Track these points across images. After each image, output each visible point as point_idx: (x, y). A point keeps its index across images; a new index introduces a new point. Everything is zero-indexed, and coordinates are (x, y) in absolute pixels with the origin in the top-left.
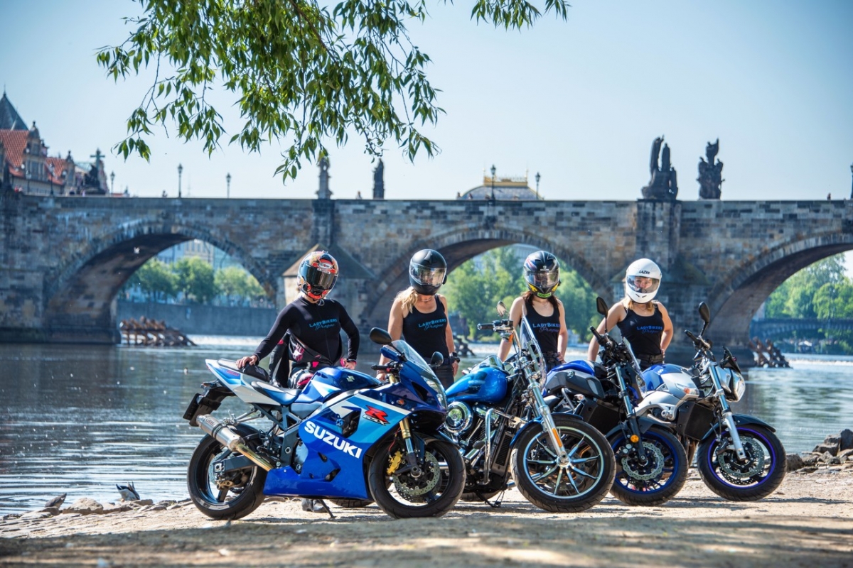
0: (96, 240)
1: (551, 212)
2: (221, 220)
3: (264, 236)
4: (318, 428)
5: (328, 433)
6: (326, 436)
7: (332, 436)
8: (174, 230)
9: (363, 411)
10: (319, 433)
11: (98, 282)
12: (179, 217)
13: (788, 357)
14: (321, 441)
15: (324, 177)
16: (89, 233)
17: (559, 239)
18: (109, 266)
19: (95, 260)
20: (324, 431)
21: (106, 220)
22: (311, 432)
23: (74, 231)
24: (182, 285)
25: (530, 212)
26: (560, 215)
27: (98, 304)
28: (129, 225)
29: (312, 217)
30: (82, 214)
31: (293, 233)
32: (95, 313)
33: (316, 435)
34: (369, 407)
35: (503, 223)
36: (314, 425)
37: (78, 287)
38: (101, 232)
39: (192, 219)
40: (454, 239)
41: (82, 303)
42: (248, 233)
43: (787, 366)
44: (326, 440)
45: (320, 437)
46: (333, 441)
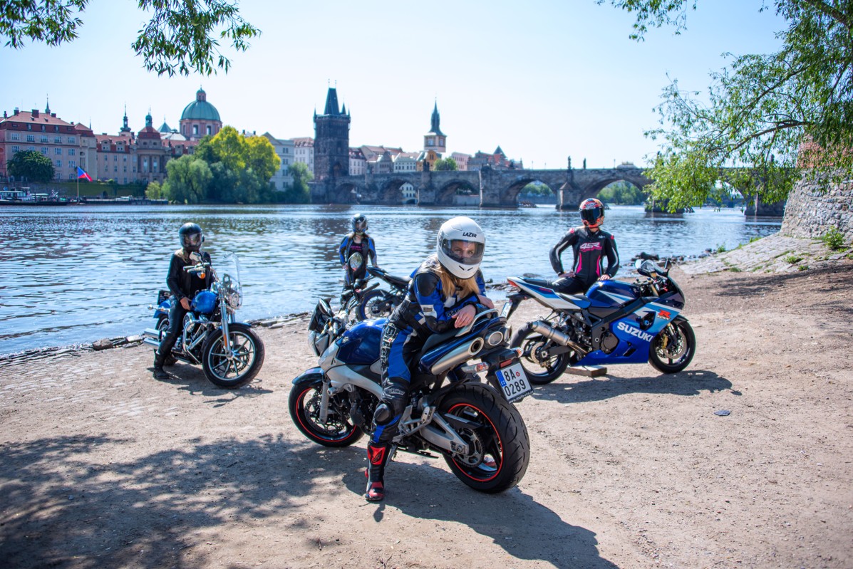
0: (512, 181)
1: (630, 171)
2: (543, 175)
3: (554, 179)
4: (627, 326)
5: (634, 329)
6: (633, 331)
7: (637, 331)
8: (531, 178)
9: (657, 313)
10: (628, 329)
11: (512, 192)
12: (532, 175)
13: (694, 209)
14: (630, 335)
15: (569, 163)
16: (510, 179)
17: (632, 179)
18: (516, 187)
19: (512, 186)
20: (631, 328)
21: (514, 176)
22: (622, 329)
23: (506, 178)
24: (541, 192)
25: (624, 171)
26: (633, 172)
27: (513, 197)
28: (520, 177)
29: (566, 174)
30: (508, 174)
31: (561, 178)
32: (512, 200)
33: (626, 331)
34: (660, 310)
35: (617, 175)
36: (624, 325)
37: (508, 193)
38: (513, 179)
39: (536, 175)
40: (604, 179)
41: (509, 197)
42: (550, 178)
43: (693, 212)
44: (633, 333)
45: (629, 332)
46: (637, 334)
